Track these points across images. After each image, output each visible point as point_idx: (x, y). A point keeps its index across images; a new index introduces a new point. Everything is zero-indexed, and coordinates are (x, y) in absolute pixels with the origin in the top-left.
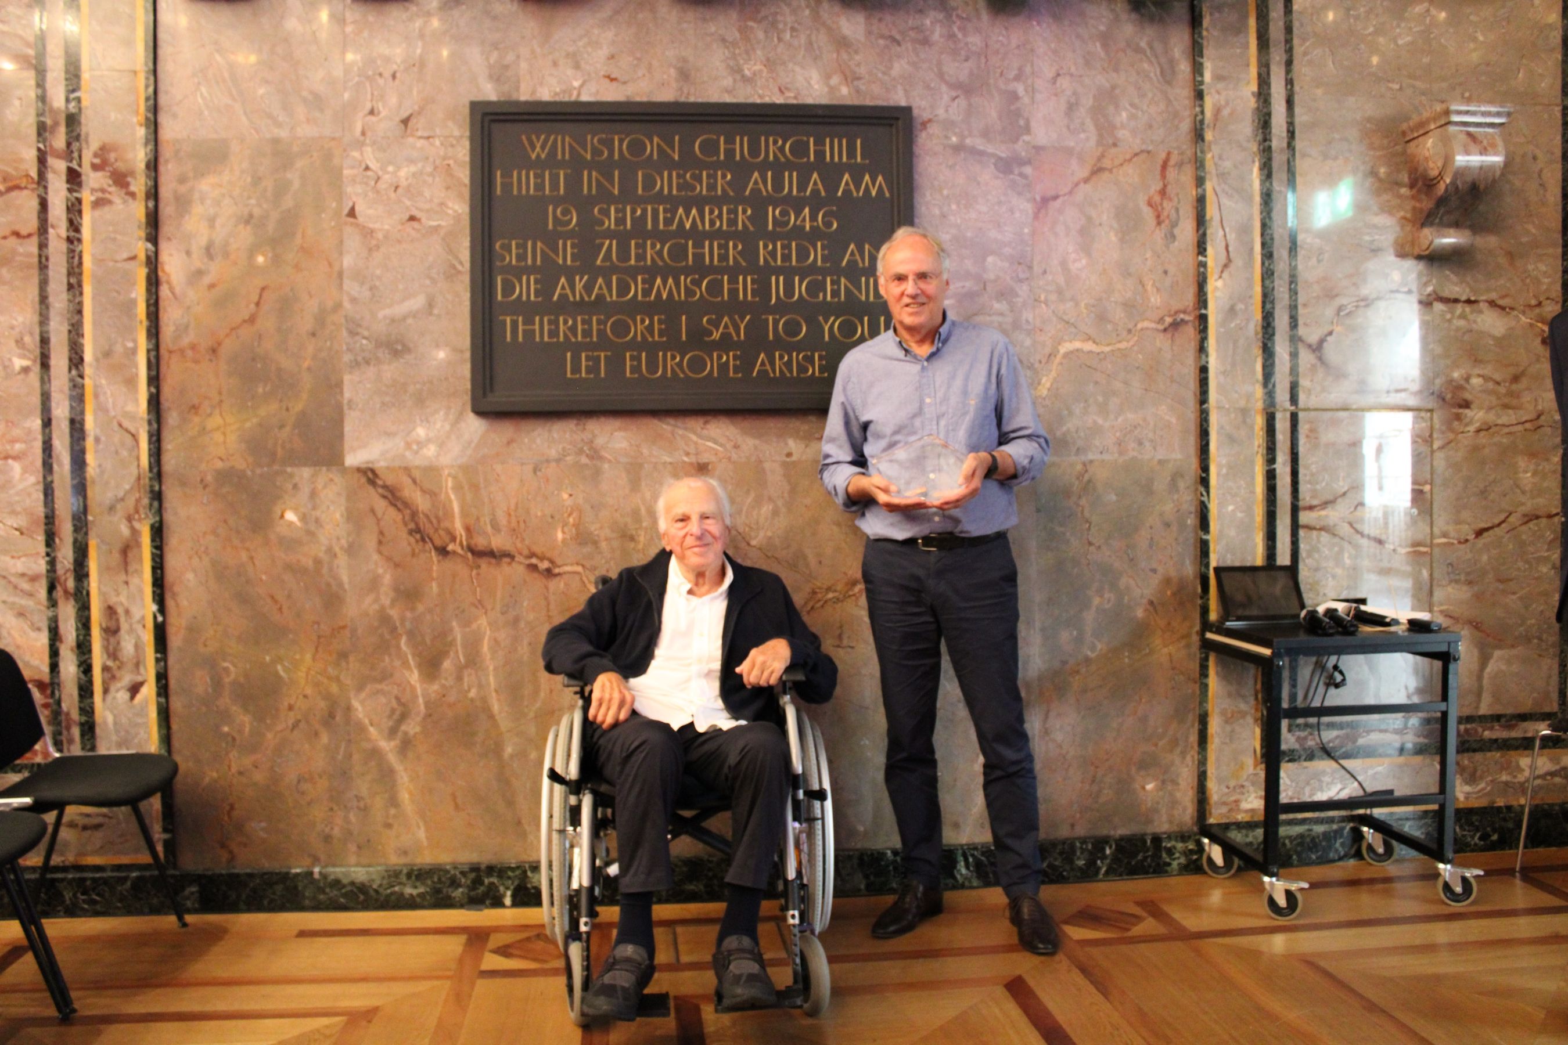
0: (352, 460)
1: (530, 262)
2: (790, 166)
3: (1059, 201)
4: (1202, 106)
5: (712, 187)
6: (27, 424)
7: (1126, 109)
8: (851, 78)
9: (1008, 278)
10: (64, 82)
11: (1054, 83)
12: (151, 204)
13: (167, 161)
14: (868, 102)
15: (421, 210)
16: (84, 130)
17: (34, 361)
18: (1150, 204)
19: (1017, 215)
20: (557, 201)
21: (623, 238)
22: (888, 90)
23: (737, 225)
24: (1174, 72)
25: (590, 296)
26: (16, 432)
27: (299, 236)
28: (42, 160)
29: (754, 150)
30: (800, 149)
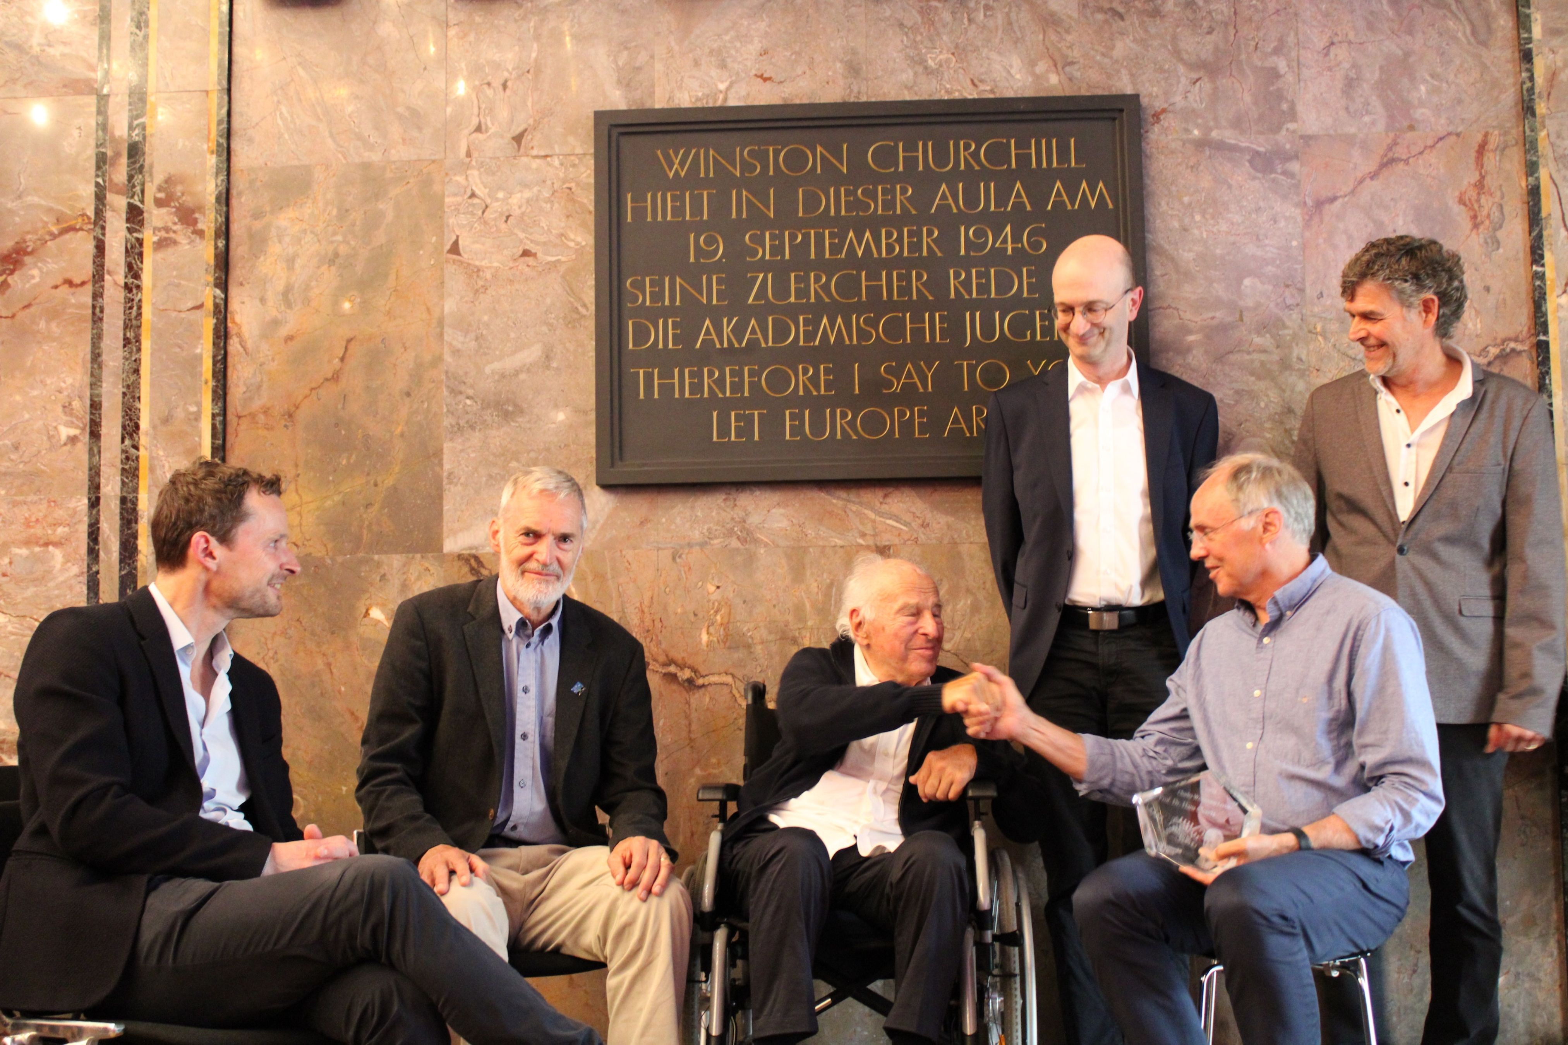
0: (452, 545)
1: (667, 303)
2: (986, 175)
3: (1338, 204)
4: (1530, 71)
5: (889, 205)
6: (72, 504)
7: (1425, 81)
8: (1061, 63)
9: (1272, 305)
10: (127, 108)
11: (1327, 55)
12: (221, 244)
13: (240, 194)
14: (1084, 92)
15: (537, 243)
16: (148, 161)
17: (83, 429)
18: (1461, 201)
19: (1282, 224)
20: (699, 228)
21: (781, 271)
22: (1109, 76)
23: (920, 250)
24: (1490, 30)
25: (740, 343)
26: (60, 513)
27: (392, 277)
28: (100, 197)
29: (941, 156)
30: (998, 154)
